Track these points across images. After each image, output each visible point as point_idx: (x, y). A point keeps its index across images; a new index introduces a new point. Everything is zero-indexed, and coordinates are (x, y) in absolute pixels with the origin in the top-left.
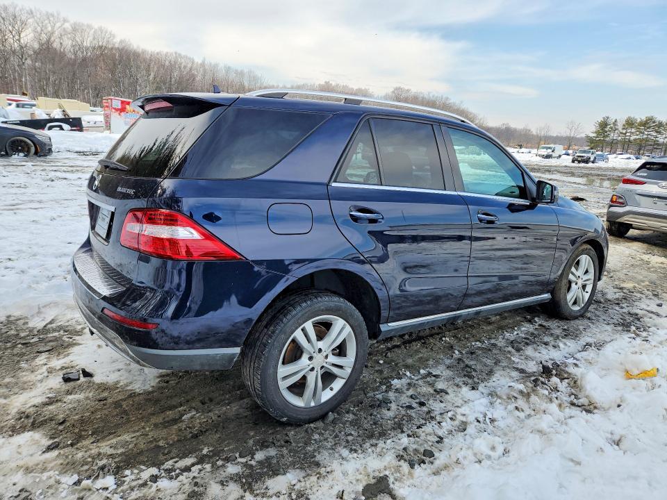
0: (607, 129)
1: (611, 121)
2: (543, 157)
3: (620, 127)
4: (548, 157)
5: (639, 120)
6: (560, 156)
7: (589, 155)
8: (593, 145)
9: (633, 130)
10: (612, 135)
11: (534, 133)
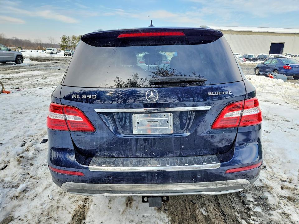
0: (66, 41)
1: (67, 37)
2: (49, 53)
3: (71, 39)
4: (52, 53)
5: (77, 37)
6: (56, 53)
7: (70, 52)
8: (62, 47)
9: (76, 41)
10: (69, 43)
11: (35, 43)
